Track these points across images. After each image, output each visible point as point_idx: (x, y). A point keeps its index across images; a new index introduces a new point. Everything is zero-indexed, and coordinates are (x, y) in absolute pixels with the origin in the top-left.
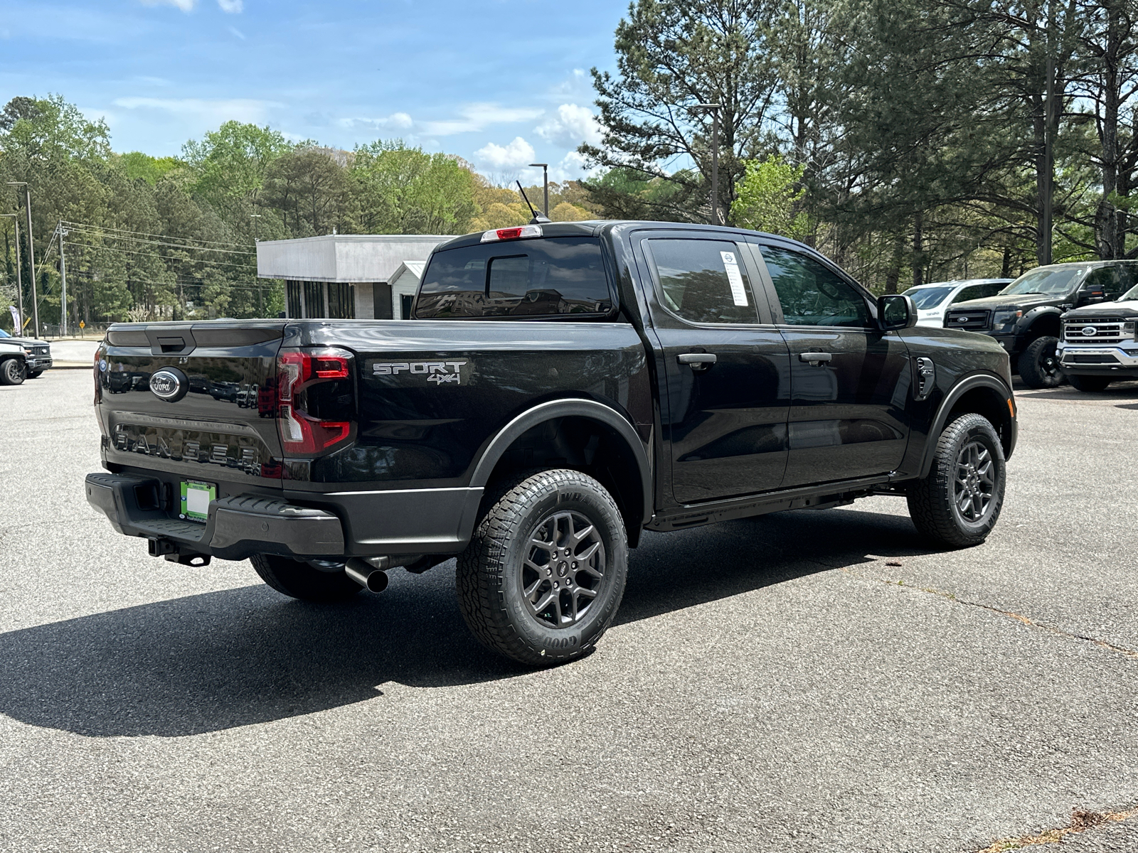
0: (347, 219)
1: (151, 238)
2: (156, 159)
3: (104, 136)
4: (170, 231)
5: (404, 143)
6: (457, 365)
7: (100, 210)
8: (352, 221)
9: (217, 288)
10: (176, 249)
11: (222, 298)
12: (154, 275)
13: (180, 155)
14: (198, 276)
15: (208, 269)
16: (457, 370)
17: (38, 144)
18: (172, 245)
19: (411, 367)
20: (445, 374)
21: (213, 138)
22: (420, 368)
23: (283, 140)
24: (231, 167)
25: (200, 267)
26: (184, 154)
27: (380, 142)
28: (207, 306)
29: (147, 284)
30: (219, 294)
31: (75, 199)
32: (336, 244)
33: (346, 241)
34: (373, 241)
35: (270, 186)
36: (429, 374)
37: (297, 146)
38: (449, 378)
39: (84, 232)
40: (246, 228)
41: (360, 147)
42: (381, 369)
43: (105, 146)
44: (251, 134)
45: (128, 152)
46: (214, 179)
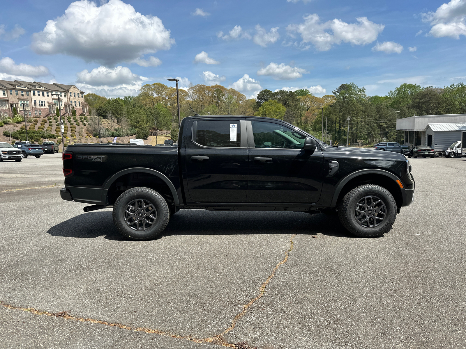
0: (439, 110)
1: (374, 120)
2: (382, 97)
3: (364, 92)
4: (379, 118)
5: (463, 84)
6: (102, 157)
7: (360, 113)
8: (441, 111)
9: (392, 133)
10: (381, 122)
11: (394, 136)
12: (374, 130)
13: (388, 95)
14: (387, 130)
15: (390, 128)
16: (101, 158)
17: (346, 96)
18: (380, 121)
19: (88, 157)
20: (97, 159)
21: (397, 89)
22: (91, 157)
23: (420, 87)
24: (403, 98)
25: (388, 127)
26: (389, 95)
27: (453, 84)
28: (389, 139)
29: (372, 133)
30: (392, 135)
31: (353, 110)
32: (415, 119)
33: (419, 118)
34: (429, 117)
35: (414, 102)
36: (93, 159)
37: (426, 89)
38: (99, 160)
39: (355, 119)
40: (404, 115)
41: (446, 87)
42: (80, 157)
43: (365, 95)
44: (410, 87)
45: (374, 96)
46: (397, 101)
